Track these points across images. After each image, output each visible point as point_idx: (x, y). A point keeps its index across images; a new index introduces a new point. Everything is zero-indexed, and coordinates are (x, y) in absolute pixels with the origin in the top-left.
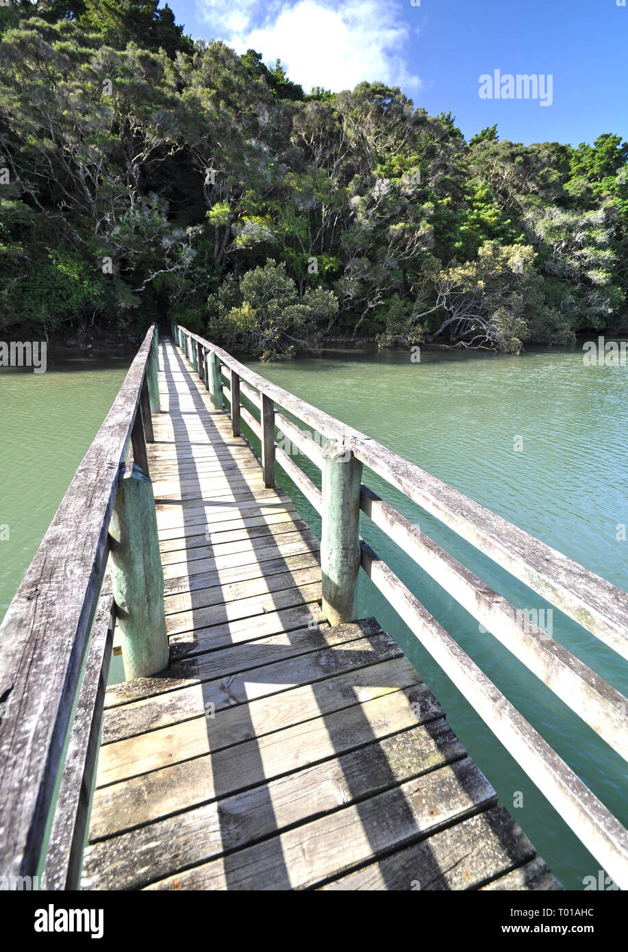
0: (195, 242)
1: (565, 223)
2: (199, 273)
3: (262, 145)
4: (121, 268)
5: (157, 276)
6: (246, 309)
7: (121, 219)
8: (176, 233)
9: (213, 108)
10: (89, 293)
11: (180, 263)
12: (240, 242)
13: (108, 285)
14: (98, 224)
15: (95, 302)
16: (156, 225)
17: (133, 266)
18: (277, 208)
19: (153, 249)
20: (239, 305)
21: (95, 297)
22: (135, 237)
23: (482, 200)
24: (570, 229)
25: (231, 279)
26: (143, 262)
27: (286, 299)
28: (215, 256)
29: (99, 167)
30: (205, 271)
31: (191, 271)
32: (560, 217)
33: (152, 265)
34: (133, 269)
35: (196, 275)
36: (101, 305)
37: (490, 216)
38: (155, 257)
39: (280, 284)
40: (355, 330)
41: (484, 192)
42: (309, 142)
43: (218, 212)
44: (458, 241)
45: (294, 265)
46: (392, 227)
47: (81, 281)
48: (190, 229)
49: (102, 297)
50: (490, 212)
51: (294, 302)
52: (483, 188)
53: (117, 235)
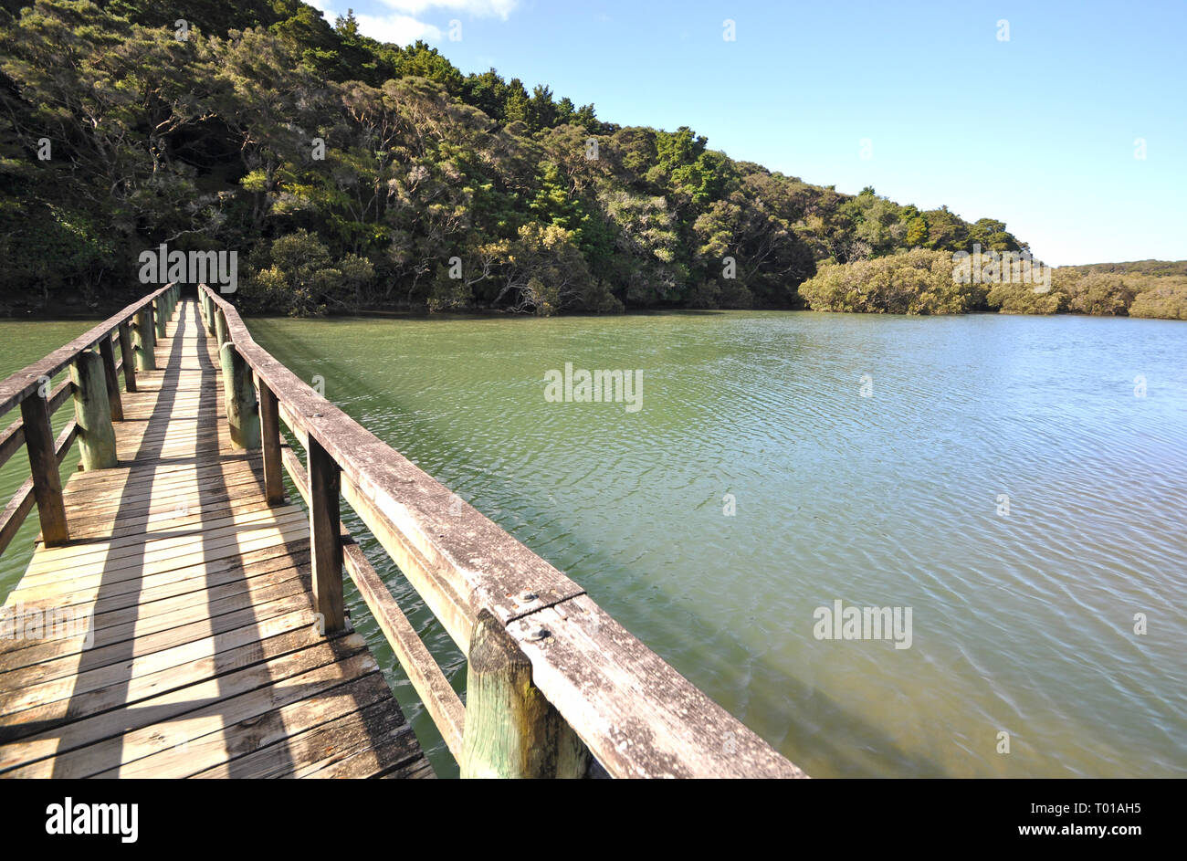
0: (227, 206)
1: (632, 206)
2: (232, 234)
3: (298, 128)
4: (138, 226)
5: (181, 236)
6: (274, 272)
7: (142, 184)
8: (205, 198)
9: (247, 92)
10: (99, 251)
11: (208, 225)
12: (278, 208)
13: (122, 243)
14: (115, 185)
15: (105, 260)
16: (180, 189)
17: (153, 225)
18: (321, 178)
19: (177, 209)
20: (269, 268)
21: (105, 255)
22: (157, 200)
23: (551, 181)
24: (640, 211)
25: (263, 244)
26: (166, 221)
27: (318, 264)
28: (254, 217)
29: (120, 138)
30: (239, 232)
31: (222, 232)
32: (628, 201)
33: (175, 225)
34: (153, 228)
35: (229, 236)
36: (111, 263)
37: (558, 197)
38: (181, 217)
39: (311, 250)
40: (410, 295)
41: (553, 174)
42: (360, 119)
43: (253, 179)
44: (502, 220)
45: (341, 232)
46: (431, 207)
47: (90, 238)
48: (221, 194)
49: (115, 255)
50: (558, 193)
51: (326, 266)
52: (552, 170)
53: (137, 199)
